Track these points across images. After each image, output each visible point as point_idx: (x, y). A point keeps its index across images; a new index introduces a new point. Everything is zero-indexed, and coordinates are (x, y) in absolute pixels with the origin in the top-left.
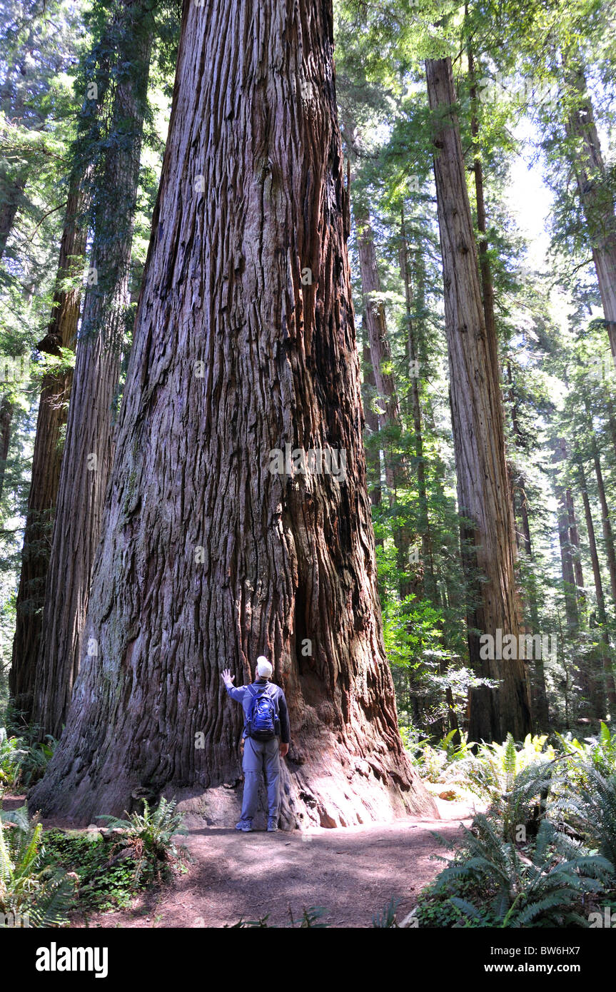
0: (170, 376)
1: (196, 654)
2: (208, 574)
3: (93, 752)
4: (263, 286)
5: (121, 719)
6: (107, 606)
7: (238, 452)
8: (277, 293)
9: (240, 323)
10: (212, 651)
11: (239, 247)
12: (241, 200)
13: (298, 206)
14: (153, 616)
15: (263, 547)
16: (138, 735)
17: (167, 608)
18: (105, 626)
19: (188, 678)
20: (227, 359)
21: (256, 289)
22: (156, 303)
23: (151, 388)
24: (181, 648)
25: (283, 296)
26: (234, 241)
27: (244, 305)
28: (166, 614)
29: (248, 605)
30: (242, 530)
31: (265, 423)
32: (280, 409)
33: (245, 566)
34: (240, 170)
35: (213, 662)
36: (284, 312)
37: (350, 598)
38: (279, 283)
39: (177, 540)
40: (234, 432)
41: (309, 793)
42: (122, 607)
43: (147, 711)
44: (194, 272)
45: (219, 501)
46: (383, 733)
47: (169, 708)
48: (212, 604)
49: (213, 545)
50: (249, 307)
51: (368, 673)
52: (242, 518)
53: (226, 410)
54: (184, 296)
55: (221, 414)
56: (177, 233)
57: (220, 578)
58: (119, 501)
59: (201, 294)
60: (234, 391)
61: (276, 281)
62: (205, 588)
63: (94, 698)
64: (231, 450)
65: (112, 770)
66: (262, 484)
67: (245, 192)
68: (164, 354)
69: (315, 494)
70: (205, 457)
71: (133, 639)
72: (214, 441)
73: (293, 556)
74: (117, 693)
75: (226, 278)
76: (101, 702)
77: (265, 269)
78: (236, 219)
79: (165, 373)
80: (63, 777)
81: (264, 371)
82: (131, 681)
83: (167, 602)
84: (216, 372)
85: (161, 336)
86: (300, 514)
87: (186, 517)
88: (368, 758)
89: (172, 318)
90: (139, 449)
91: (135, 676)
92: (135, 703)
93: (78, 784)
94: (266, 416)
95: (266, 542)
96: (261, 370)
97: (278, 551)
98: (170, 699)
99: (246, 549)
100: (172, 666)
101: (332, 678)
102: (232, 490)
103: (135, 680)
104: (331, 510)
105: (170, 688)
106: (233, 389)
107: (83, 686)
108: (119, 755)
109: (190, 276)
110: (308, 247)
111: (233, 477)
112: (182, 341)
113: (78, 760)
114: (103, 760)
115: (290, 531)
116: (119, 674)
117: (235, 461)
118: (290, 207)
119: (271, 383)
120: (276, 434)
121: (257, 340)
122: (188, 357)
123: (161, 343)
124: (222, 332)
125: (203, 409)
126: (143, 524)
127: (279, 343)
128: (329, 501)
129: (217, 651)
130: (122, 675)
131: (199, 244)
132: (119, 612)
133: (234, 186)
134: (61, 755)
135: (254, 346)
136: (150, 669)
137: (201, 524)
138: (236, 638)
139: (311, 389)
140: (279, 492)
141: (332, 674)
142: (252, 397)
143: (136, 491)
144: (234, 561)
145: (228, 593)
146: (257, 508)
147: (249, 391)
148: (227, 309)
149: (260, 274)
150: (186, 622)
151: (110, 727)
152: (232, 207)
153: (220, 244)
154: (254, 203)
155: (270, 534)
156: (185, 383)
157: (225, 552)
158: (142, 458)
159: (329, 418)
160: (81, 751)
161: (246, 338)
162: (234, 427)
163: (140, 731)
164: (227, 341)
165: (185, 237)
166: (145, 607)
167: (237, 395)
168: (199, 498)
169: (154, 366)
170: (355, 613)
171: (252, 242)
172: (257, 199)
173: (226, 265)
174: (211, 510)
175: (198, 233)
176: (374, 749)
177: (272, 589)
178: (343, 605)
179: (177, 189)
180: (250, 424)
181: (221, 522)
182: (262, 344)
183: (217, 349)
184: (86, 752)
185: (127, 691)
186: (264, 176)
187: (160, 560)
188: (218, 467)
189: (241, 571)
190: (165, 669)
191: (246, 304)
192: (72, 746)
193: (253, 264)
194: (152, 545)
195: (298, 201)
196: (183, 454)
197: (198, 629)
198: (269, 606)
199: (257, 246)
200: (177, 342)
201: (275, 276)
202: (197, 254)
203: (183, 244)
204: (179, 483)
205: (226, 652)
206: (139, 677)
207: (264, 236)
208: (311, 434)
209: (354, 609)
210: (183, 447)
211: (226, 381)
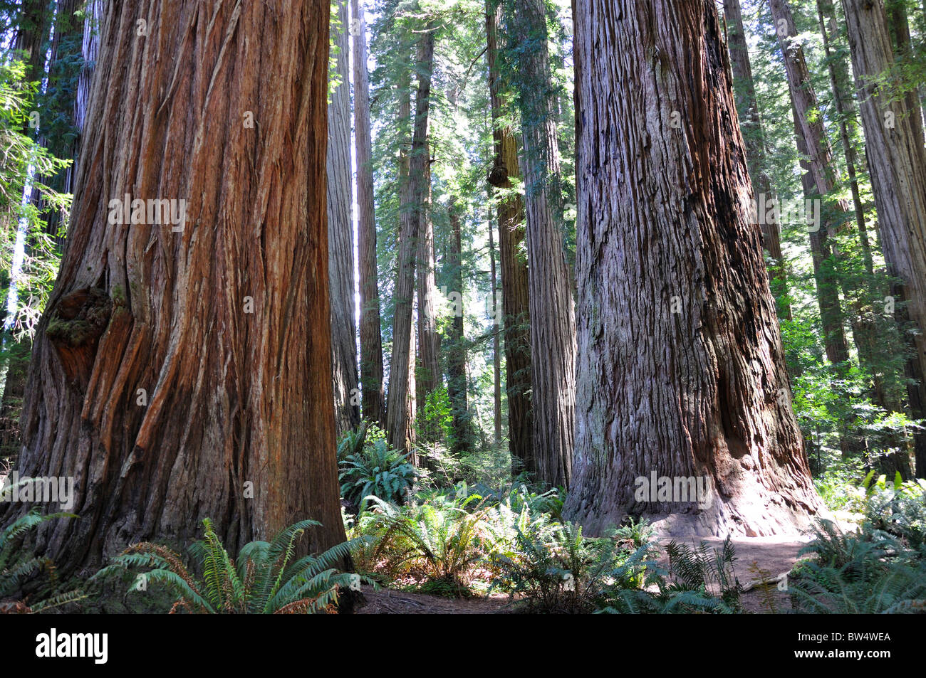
0: (610, 236)
1: (654, 430)
2: (656, 376)
3: (593, 495)
4: (667, 157)
5: (609, 474)
6: (590, 400)
7: (665, 288)
8: (678, 160)
9: (654, 190)
10: (664, 427)
11: (645, 127)
12: (639, 87)
13: (685, 82)
14: (622, 406)
15: (691, 353)
16: (621, 484)
17: (630, 400)
18: (591, 414)
19: (650, 446)
20: (649, 219)
21: (662, 159)
22: (590, 178)
23: (598, 246)
24: (643, 426)
25: (683, 162)
26: (640, 123)
27: (655, 175)
28: (630, 405)
29: (685, 394)
30: (675, 343)
31: (682, 263)
32: (692, 251)
33: (680, 367)
34: (635, 62)
35: (665, 434)
36: (685, 174)
37: (759, 380)
38: (679, 152)
39: (632, 354)
40: (661, 274)
41: (737, 515)
42: (600, 401)
43: (625, 468)
44: (614, 154)
45: (657, 324)
46: (793, 475)
47: (640, 464)
48: (661, 395)
49: (657, 356)
50: (659, 176)
51: (778, 433)
52: (674, 334)
53: (653, 258)
54: (610, 173)
55: (650, 261)
56: (596, 122)
57: (664, 377)
58: (587, 327)
59: (622, 171)
60: (657, 242)
61: (676, 150)
62: (654, 385)
63: (589, 462)
64: (661, 287)
65: (608, 506)
66: (685, 308)
67: (642, 80)
68: (603, 219)
69: (725, 309)
70: (643, 294)
71: (611, 422)
72: (647, 282)
73: (713, 357)
74: (604, 458)
75: (638, 156)
76: (595, 464)
77: (667, 142)
78: (639, 104)
79: (606, 234)
80: (576, 512)
81: (677, 223)
82: (613, 449)
83: (630, 396)
84: (642, 231)
85: (598, 205)
86: (716, 326)
87: (635, 338)
88: (781, 492)
89: (604, 191)
90: (596, 291)
91: (615, 446)
92: (617, 463)
93: (586, 516)
94: (682, 258)
95: (693, 349)
96: (674, 224)
97: (702, 354)
98: (639, 460)
99: (679, 356)
100: (638, 438)
101: (750, 439)
102: (665, 315)
103: (615, 449)
104: (739, 319)
105: (639, 453)
106: (656, 241)
107: (580, 454)
108: (611, 496)
109: (612, 157)
110: (698, 114)
111: (664, 306)
112: (615, 209)
113: (584, 502)
114: (601, 501)
115: (709, 340)
116: (604, 445)
117: (664, 295)
118: (678, 85)
119: (683, 232)
120: (692, 270)
121: (668, 201)
122: (620, 221)
123: (599, 211)
124: (642, 199)
125: (637, 259)
126: (607, 345)
127: (685, 199)
128: (737, 312)
129: (667, 426)
130: (606, 446)
131: (614, 131)
132: (598, 404)
133: (632, 77)
134: (572, 499)
135: (667, 205)
136: (624, 441)
137: (647, 342)
138: (679, 417)
139: (714, 230)
140: (699, 313)
141: (749, 435)
142: (671, 245)
143: (599, 321)
144: (672, 365)
145: (670, 388)
146: (684, 326)
147: (668, 241)
148: (643, 180)
149: (663, 147)
150: (644, 408)
151: (603, 479)
152: (634, 96)
153: (630, 129)
154: (650, 89)
155: (695, 343)
156: (622, 241)
157: (665, 359)
158: (599, 298)
159: (731, 248)
160: (585, 495)
161: (661, 201)
162: (661, 270)
163: (622, 481)
164: (647, 205)
165: (603, 126)
166: (616, 400)
167: (659, 245)
168: (643, 324)
169: (597, 228)
170: (764, 391)
171: (654, 122)
172: (651, 84)
173: (637, 146)
174: (652, 331)
175: (612, 122)
176: (786, 486)
177: (700, 382)
178: (754, 387)
179: (590, 84)
180: (672, 265)
181: (660, 339)
182: (673, 203)
183: (640, 213)
184: (588, 496)
185: (611, 456)
186: (655, 63)
187: (622, 368)
188: (653, 300)
189: (677, 372)
190: (634, 440)
191: (656, 174)
192: (578, 493)
193: (657, 140)
194: (615, 359)
195: (684, 77)
196: (627, 294)
197: (653, 413)
198: (700, 394)
199: (658, 124)
200: (611, 209)
201: (675, 146)
202: (614, 140)
203: (603, 132)
204: (628, 314)
205: (673, 426)
206: (617, 446)
207: (662, 114)
208: (718, 265)
209: (763, 388)
210: (627, 288)
211: (650, 236)
